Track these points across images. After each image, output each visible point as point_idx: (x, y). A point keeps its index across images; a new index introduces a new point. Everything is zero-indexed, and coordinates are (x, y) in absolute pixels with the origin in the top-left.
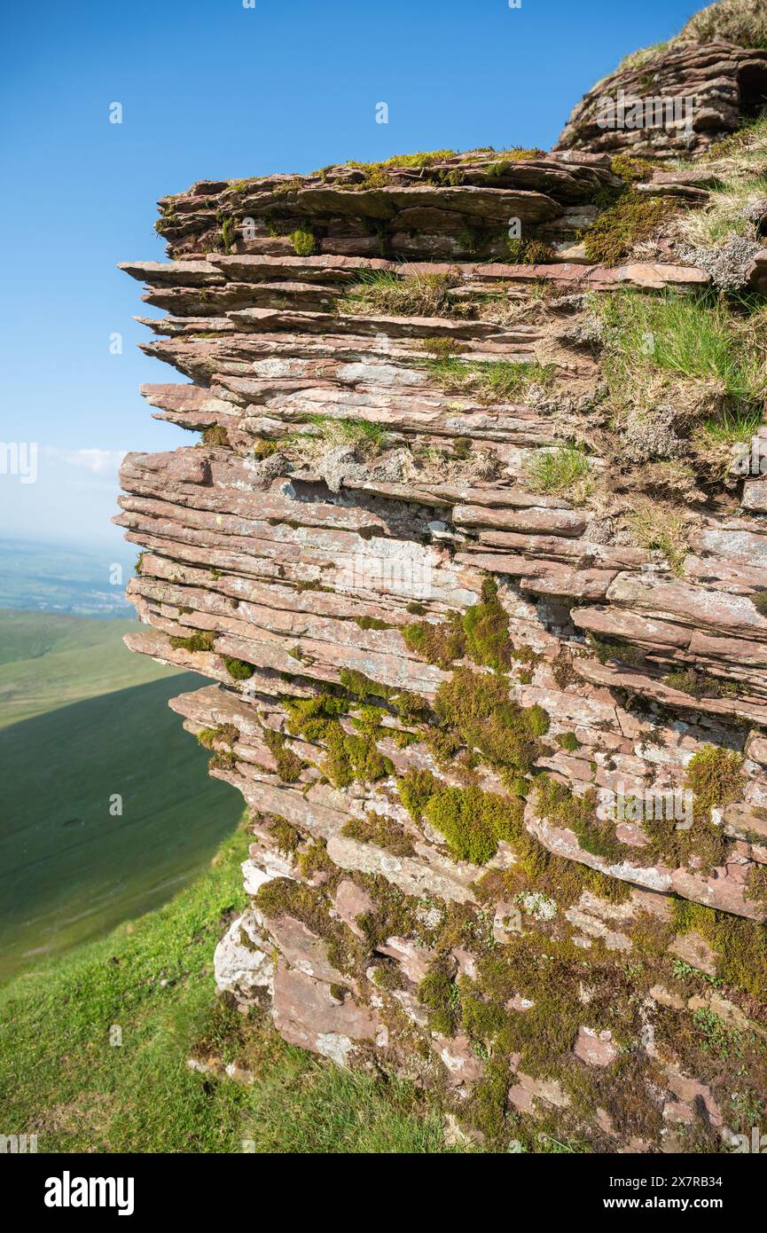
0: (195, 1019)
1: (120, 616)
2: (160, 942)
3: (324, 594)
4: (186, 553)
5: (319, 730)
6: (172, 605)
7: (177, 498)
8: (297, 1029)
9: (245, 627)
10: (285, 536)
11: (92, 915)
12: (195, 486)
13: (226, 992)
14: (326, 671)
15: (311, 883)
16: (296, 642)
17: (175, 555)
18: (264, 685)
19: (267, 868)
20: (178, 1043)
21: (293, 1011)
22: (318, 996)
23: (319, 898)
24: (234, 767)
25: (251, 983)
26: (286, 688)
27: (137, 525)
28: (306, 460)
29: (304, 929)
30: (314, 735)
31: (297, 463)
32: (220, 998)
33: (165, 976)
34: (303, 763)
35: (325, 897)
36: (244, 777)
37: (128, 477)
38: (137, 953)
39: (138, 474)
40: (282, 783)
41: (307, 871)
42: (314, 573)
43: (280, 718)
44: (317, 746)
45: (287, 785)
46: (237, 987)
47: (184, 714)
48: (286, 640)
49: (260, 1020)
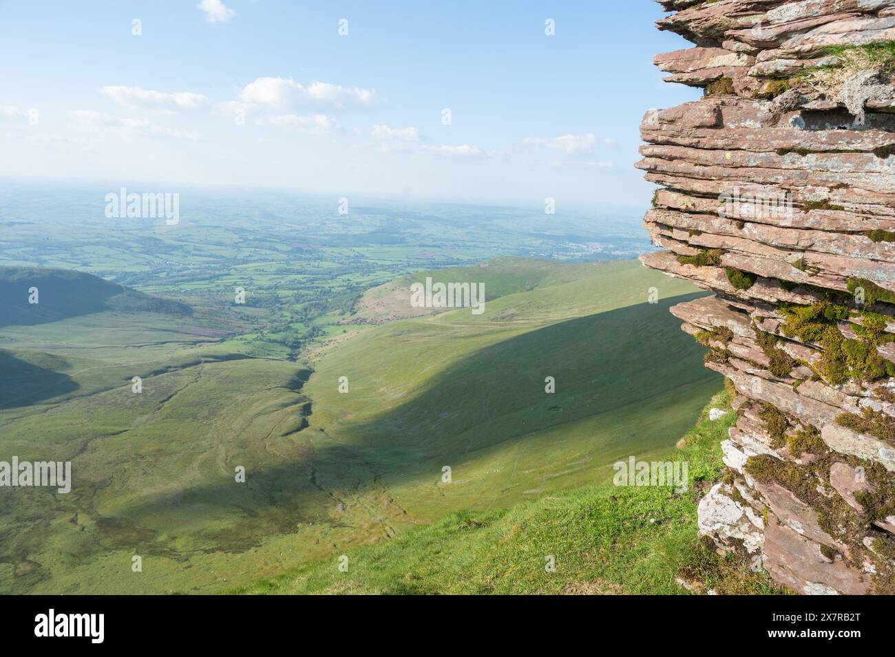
0: (682, 550)
1: (587, 261)
2: (647, 492)
3: (833, 212)
4: (698, 186)
5: (816, 333)
6: (683, 229)
7: (691, 142)
8: (786, 573)
9: (749, 244)
10: (793, 163)
11: (568, 474)
12: (707, 130)
13: (707, 537)
14: (831, 280)
15: (799, 462)
16: (800, 256)
17: (688, 188)
18: (764, 293)
19: (745, 449)
20: (669, 564)
21: (783, 559)
22: (807, 551)
23: (807, 475)
24: (727, 361)
25: (729, 534)
26: (785, 296)
27: (656, 167)
28: (822, 90)
29: (793, 496)
30: (810, 337)
31: (812, 94)
32: (701, 540)
33: (652, 516)
34: (795, 362)
35: (813, 474)
36: (736, 369)
37: (648, 130)
38: (630, 496)
39: (658, 126)
40: (773, 377)
41: (795, 451)
42: (822, 193)
43: (776, 322)
44: (810, 347)
45: (778, 379)
46: (716, 535)
47: (683, 318)
48: (790, 254)
49: (736, 564)
